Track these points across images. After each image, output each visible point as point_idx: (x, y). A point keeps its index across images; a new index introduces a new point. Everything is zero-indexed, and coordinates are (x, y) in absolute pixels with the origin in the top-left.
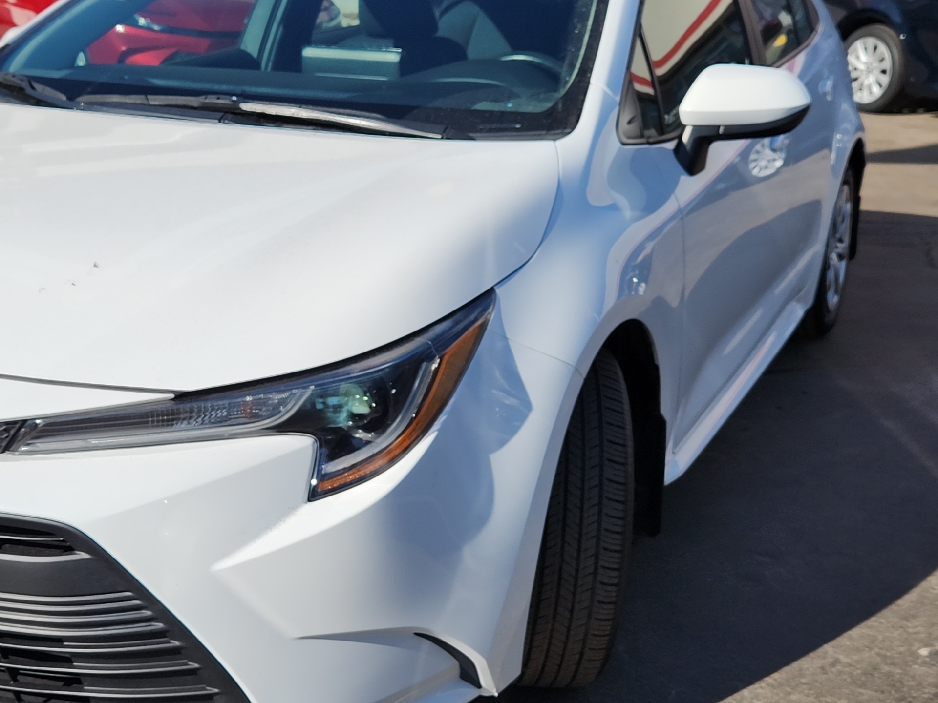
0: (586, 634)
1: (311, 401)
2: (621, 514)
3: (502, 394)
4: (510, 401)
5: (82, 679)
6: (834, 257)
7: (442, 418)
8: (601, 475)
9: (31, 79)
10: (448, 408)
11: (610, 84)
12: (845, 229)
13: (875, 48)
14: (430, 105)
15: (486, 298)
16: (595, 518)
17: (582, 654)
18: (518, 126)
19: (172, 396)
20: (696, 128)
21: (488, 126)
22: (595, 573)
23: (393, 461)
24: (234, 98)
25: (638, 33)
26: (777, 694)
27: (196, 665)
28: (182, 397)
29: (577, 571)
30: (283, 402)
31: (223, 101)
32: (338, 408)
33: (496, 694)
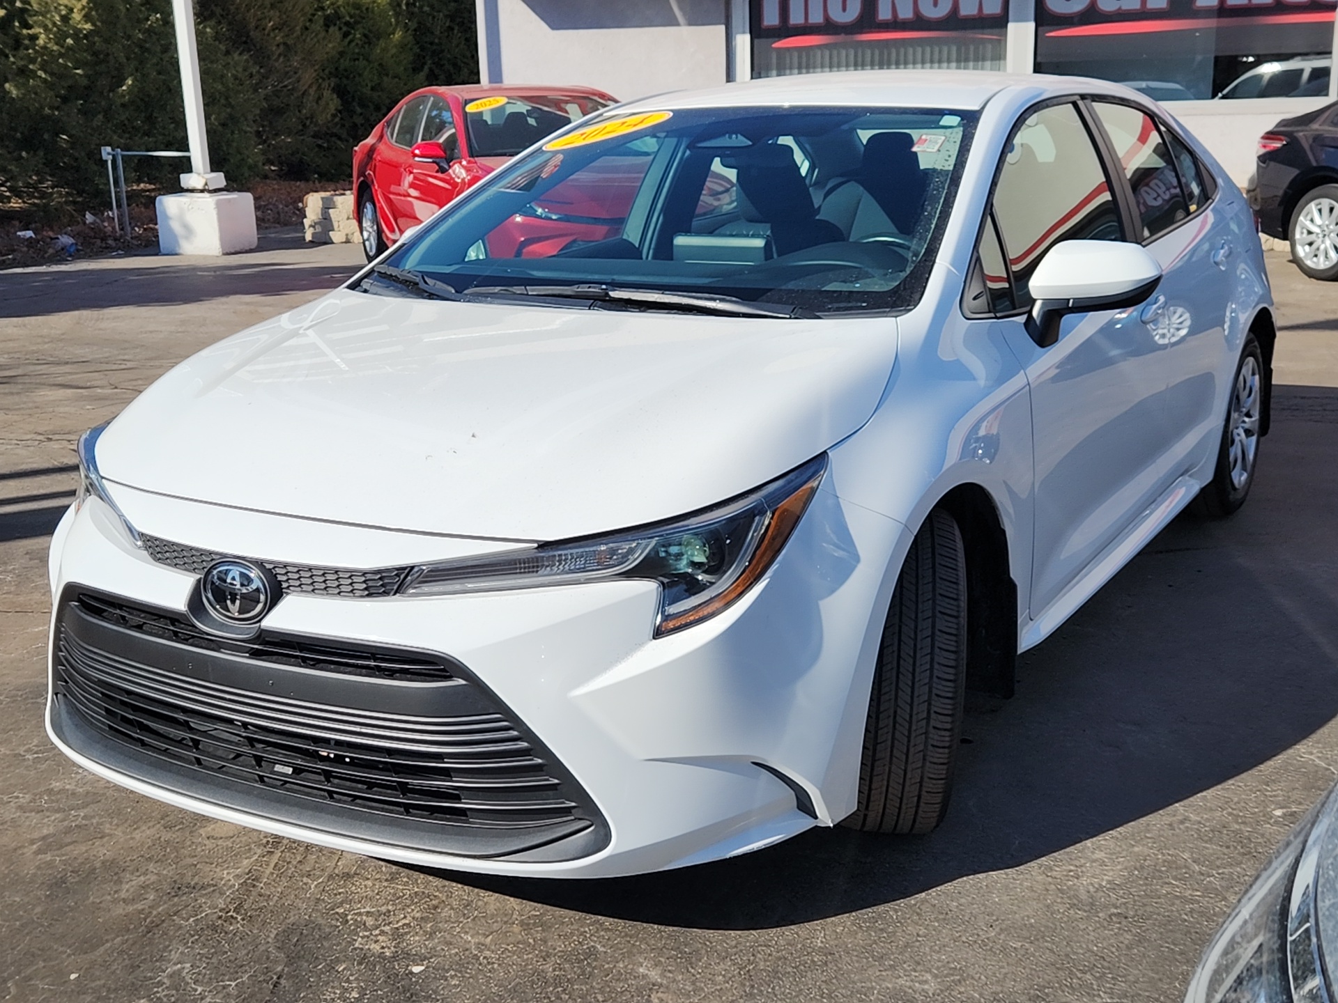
0: (922, 778)
1: (655, 551)
2: (952, 663)
3: (832, 547)
4: (839, 553)
5: (468, 813)
6: (1240, 434)
7: (774, 567)
8: (933, 627)
9: (424, 274)
10: (779, 558)
11: (955, 262)
12: (1252, 402)
13: (1332, 209)
14: (783, 287)
15: (819, 461)
16: (928, 666)
17: (919, 797)
18: (864, 304)
19: (536, 545)
20: (1046, 301)
21: (836, 305)
22: (928, 718)
23: (728, 605)
24: (604, 287)
25: (988, 210)
26: (1120, 846)
27: (556, 781)
28: (544, 546)
29: (911, 716)
30: (631, 551)
31: (595, 290)
32: (679, 556)
33: (832, 825)
